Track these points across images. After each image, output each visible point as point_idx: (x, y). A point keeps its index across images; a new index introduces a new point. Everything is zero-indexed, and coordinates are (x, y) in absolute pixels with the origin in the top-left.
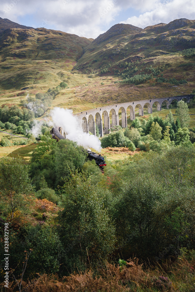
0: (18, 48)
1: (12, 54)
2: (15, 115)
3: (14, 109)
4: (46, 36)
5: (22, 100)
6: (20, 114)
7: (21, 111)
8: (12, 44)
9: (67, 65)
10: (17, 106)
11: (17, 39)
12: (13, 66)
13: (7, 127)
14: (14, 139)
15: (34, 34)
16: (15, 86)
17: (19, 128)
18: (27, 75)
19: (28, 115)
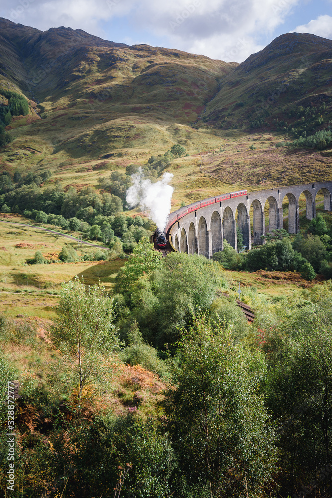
0: (98, 82)
1: (87, 93)
2: (88, 205)
3: (87, 194)
4: (149, 59)
5: (102, 177)
6: (97, 203)
7: (99, 198)
8: (87, 76)
9: (186, 113)
10: (92, 189)
11: (97, 66)
12: (87, 115)
13: (72, 227)
14: (83, 250)
15: (128, 56)
16: (90, 151)
17: (95, 228)
18: (112, 131)
19: (110, 205)
